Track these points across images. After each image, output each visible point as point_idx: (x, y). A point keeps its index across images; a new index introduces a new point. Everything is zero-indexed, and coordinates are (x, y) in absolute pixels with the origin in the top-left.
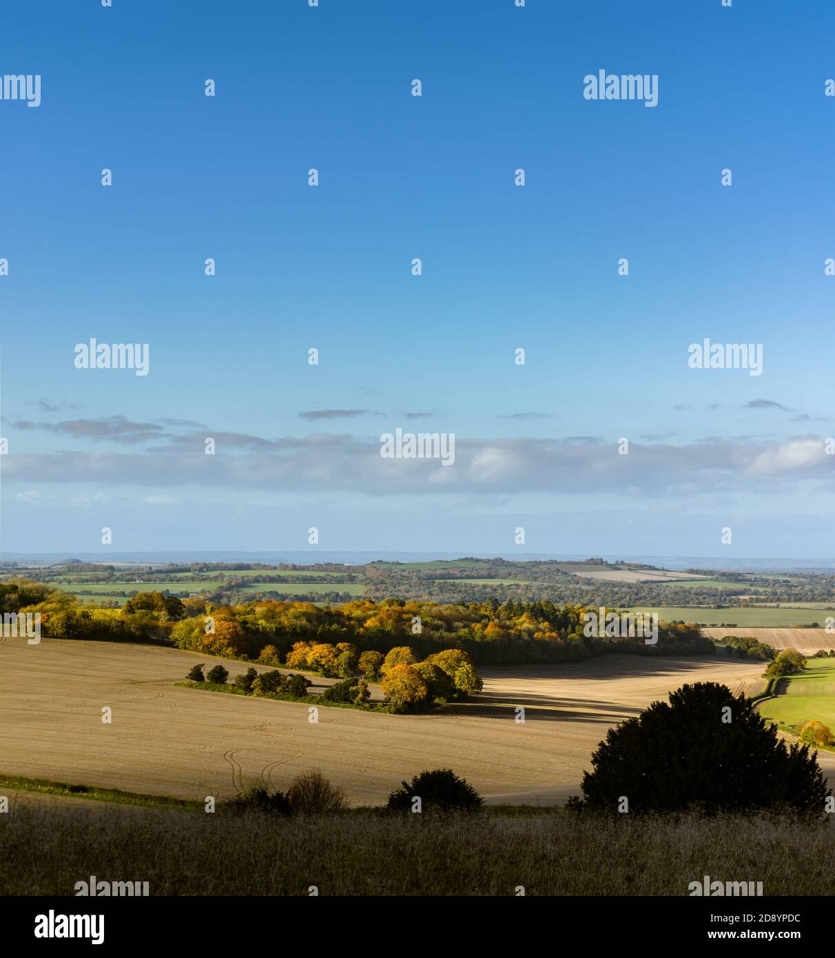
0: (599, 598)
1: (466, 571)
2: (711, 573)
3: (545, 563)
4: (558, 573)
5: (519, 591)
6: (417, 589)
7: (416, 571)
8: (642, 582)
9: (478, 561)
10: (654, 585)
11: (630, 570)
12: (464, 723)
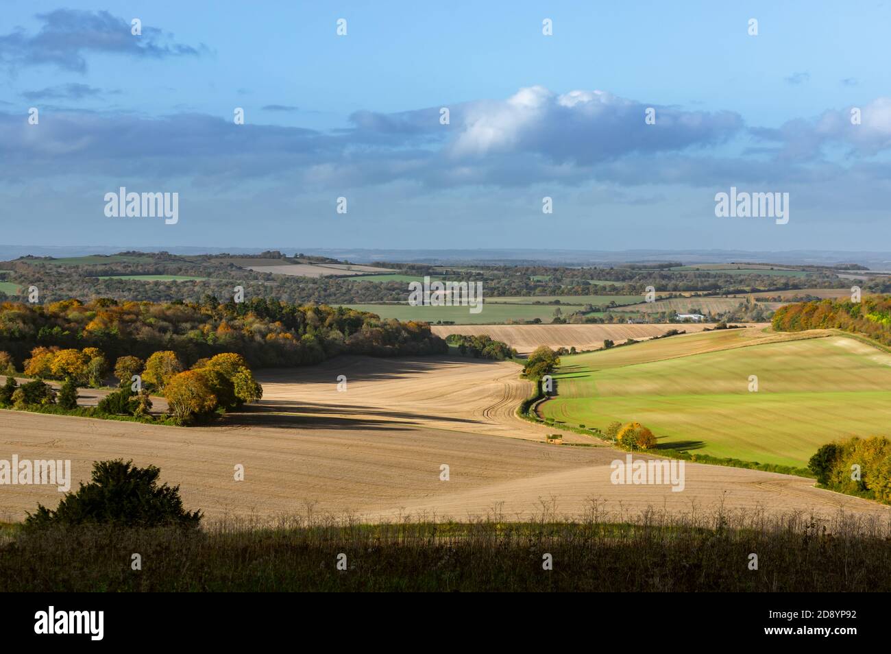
0: (285, 294)
1: (130, 267)
2: (399, 266)
3: (217, 257)
4: (232, 268)
5: (196, 289)
6: (80, 287)
7: (74, 267)
8: (327, 277)
9: (141, 255)
10: (340, 281)
11: (311, 263)
12: (262, 434)
